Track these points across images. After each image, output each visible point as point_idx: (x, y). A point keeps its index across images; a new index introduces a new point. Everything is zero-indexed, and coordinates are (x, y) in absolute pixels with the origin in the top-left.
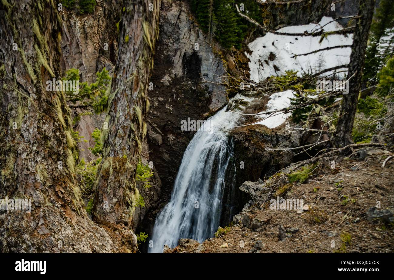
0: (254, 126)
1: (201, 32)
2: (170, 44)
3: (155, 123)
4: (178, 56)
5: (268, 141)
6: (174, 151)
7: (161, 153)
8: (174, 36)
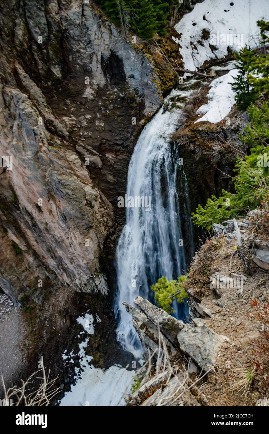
0: (196, 125)
1: (113, 26)
2: (82, 50)
3: (89, 145)
4: (95, 63)
5: (214, 139)
6: (116, 170)
7: (104, 175)
8: (85, 39)
